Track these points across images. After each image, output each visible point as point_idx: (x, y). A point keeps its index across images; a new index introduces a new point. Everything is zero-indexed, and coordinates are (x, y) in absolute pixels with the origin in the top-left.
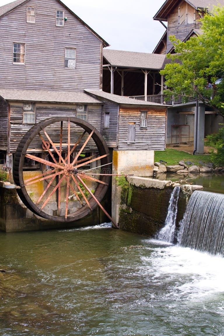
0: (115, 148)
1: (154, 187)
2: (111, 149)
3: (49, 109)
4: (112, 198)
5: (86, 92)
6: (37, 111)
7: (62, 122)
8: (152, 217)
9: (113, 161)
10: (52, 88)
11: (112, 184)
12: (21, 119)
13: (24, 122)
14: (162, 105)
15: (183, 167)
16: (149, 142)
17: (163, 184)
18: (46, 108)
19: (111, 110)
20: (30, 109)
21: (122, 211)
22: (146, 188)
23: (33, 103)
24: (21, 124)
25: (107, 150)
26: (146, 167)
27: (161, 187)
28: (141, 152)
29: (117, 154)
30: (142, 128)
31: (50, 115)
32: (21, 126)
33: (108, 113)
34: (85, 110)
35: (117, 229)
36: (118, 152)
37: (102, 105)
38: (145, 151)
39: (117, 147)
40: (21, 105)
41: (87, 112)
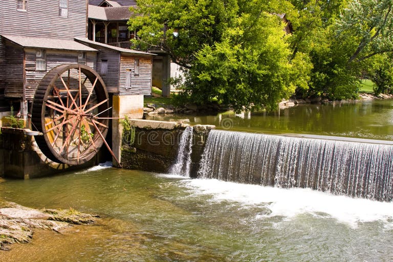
0: (115, 93)
1: (162, 127)
2: (111, 95)
3: (56, 56)
4: (113, 139)
5: (76, 40)
6: (48, 58)
7: (69, 71)
8: (162, 155)
9: (113, 106)
10: (49, 35)
11: (113, 126)
12: (34, 66)
13: (37, 69)
14: (148, 53)
15: (152, 109)
16: (140, 87)
17: (172, 125)
18: (54, 56)
19: (110, 57)
20: (40, 56)
21: (124, 152)
22: (153, 130)
23: (44, 50)
24: (34, 71)
25: (107, 95)
26: (139, 110)
27: (171, 127)
28: (135, 96)
29: (118, 99)
30: (135, 75)
31: (58, 62)
32: (34, 73)
33: (106, 61)
34: (84, 57)
35: (120, 168)
36: (120, 97)
37: (98, 53)
38: (138, 96)
39: (118, 93)
40: (34, 52)
41: (85, 59)
